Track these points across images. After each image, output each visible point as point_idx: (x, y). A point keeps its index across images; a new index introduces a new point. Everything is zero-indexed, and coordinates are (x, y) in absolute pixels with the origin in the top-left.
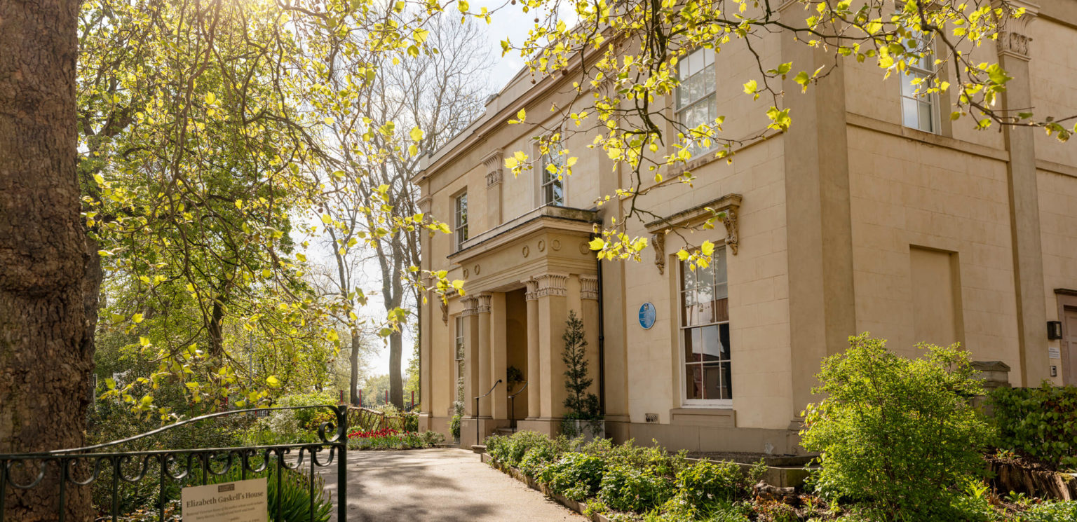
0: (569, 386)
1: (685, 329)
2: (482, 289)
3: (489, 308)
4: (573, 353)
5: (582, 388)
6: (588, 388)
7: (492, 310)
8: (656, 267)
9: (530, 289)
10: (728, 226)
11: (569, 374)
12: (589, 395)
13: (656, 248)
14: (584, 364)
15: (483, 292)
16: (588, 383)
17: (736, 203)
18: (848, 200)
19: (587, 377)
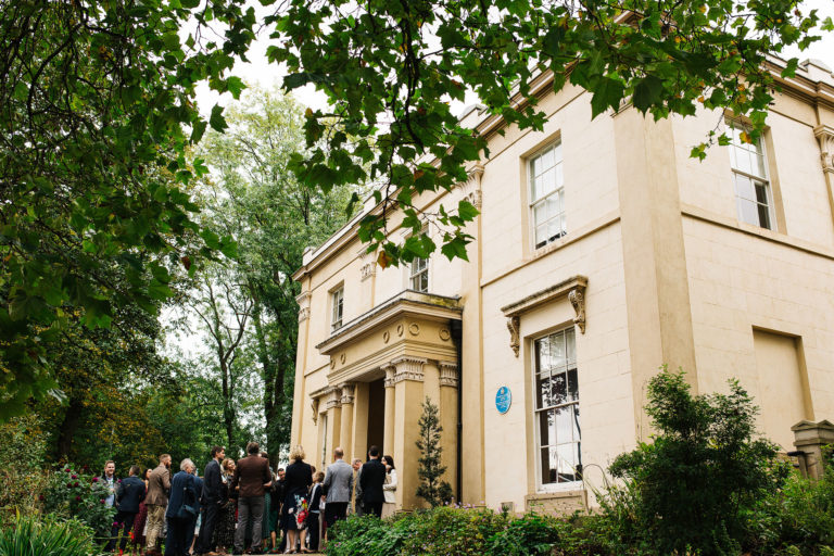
0: (422, 473)
1: (541, 412)
2: (346, 379)
3: (352, 398)
4: (428, 439)
5: (436, 475)
6: (442, 476)
7: (355, 401)
8: (511, 349)
9: (389, 375)
10: (575, 306)
11: (422, 461)
12: (443, 483)
13: (512, 331)
14: (440, 450)
15: (347, 382)
16: (442, 471)
17: (583, 284)
18: (686, 279)
19: (440, 466)
